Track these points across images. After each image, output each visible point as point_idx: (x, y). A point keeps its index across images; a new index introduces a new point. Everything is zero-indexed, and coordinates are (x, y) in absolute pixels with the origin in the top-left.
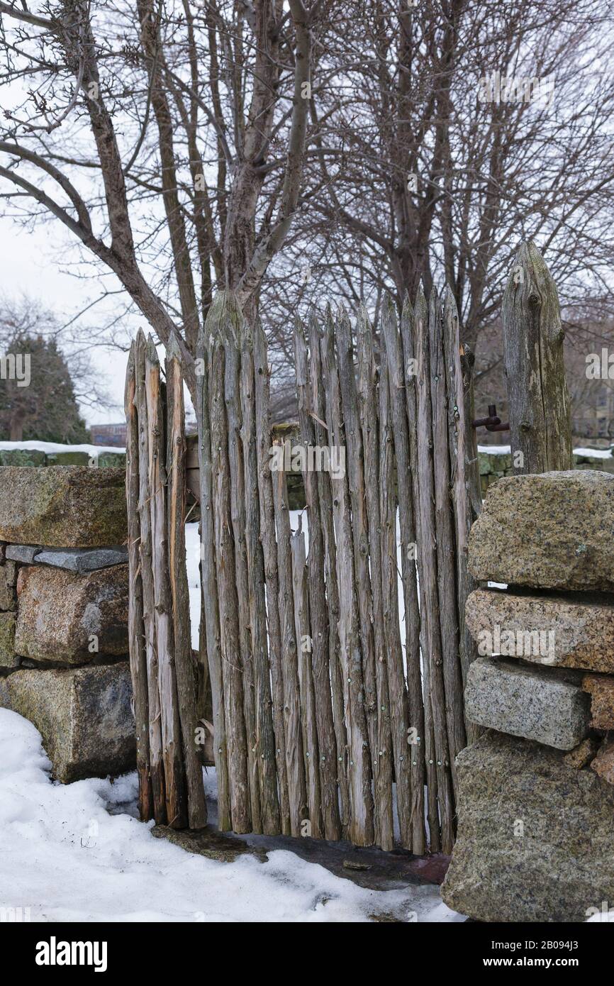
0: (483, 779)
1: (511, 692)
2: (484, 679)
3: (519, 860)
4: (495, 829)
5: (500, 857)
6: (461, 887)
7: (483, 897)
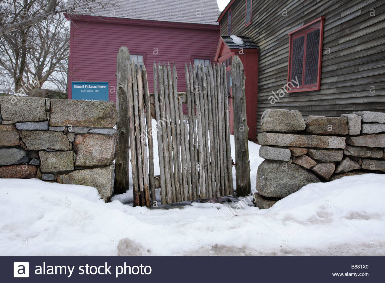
0: (272, 169)
1: (279, 152)
2: (272, 150)
3: (283, 183)
4: (277, 178)
5: (279, 183)
6: (269, 191)
7: (275, 191)
